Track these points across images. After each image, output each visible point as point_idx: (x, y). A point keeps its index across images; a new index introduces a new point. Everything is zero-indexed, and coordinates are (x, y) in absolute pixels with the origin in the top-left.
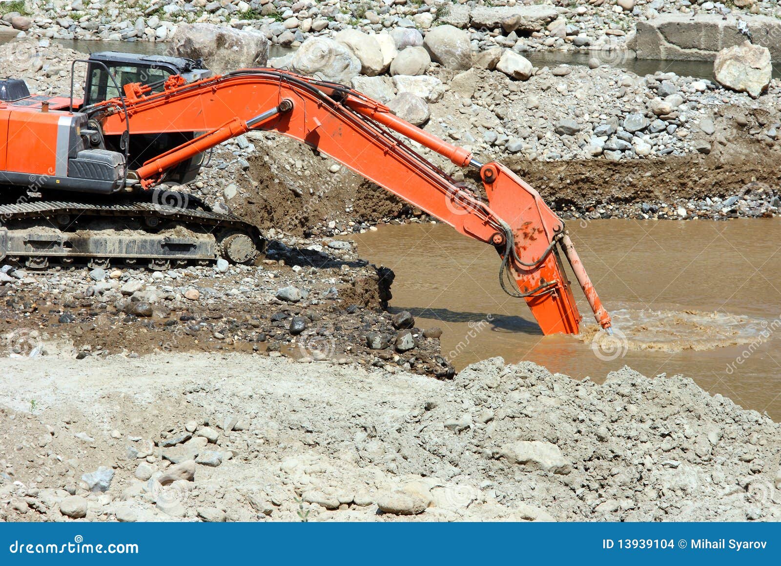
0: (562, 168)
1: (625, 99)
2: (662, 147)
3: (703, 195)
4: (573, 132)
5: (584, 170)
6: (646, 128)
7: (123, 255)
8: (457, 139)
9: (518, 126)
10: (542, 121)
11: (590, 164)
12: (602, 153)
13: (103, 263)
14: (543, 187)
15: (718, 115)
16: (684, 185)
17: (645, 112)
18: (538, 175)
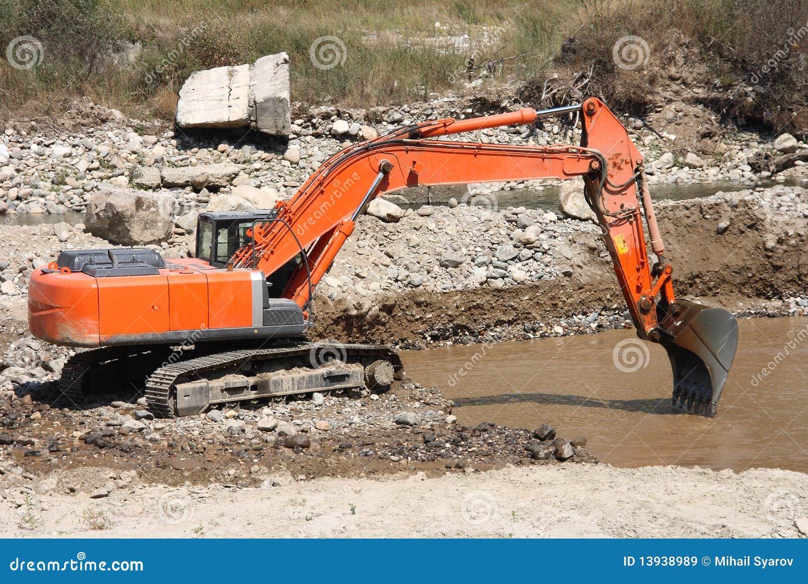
0: (457, 298)
1: (491, 232)
2: (533, 273)
3: (570, 314)
4: (456, 265)
5: (474, 298)
6: (516, 257)
7: (296, 391)
8: (364, 277)
9: (407, 262)
10: (427, 256)
11: (480, 292)
12: (486, 282)
13: (281, 401)
14: (442, 315)
15: (572, 241)
16: (555, 305)
17: (513, 242)
18: (438, 305)
